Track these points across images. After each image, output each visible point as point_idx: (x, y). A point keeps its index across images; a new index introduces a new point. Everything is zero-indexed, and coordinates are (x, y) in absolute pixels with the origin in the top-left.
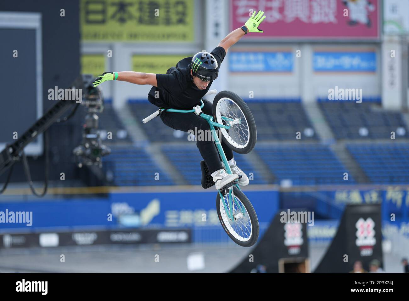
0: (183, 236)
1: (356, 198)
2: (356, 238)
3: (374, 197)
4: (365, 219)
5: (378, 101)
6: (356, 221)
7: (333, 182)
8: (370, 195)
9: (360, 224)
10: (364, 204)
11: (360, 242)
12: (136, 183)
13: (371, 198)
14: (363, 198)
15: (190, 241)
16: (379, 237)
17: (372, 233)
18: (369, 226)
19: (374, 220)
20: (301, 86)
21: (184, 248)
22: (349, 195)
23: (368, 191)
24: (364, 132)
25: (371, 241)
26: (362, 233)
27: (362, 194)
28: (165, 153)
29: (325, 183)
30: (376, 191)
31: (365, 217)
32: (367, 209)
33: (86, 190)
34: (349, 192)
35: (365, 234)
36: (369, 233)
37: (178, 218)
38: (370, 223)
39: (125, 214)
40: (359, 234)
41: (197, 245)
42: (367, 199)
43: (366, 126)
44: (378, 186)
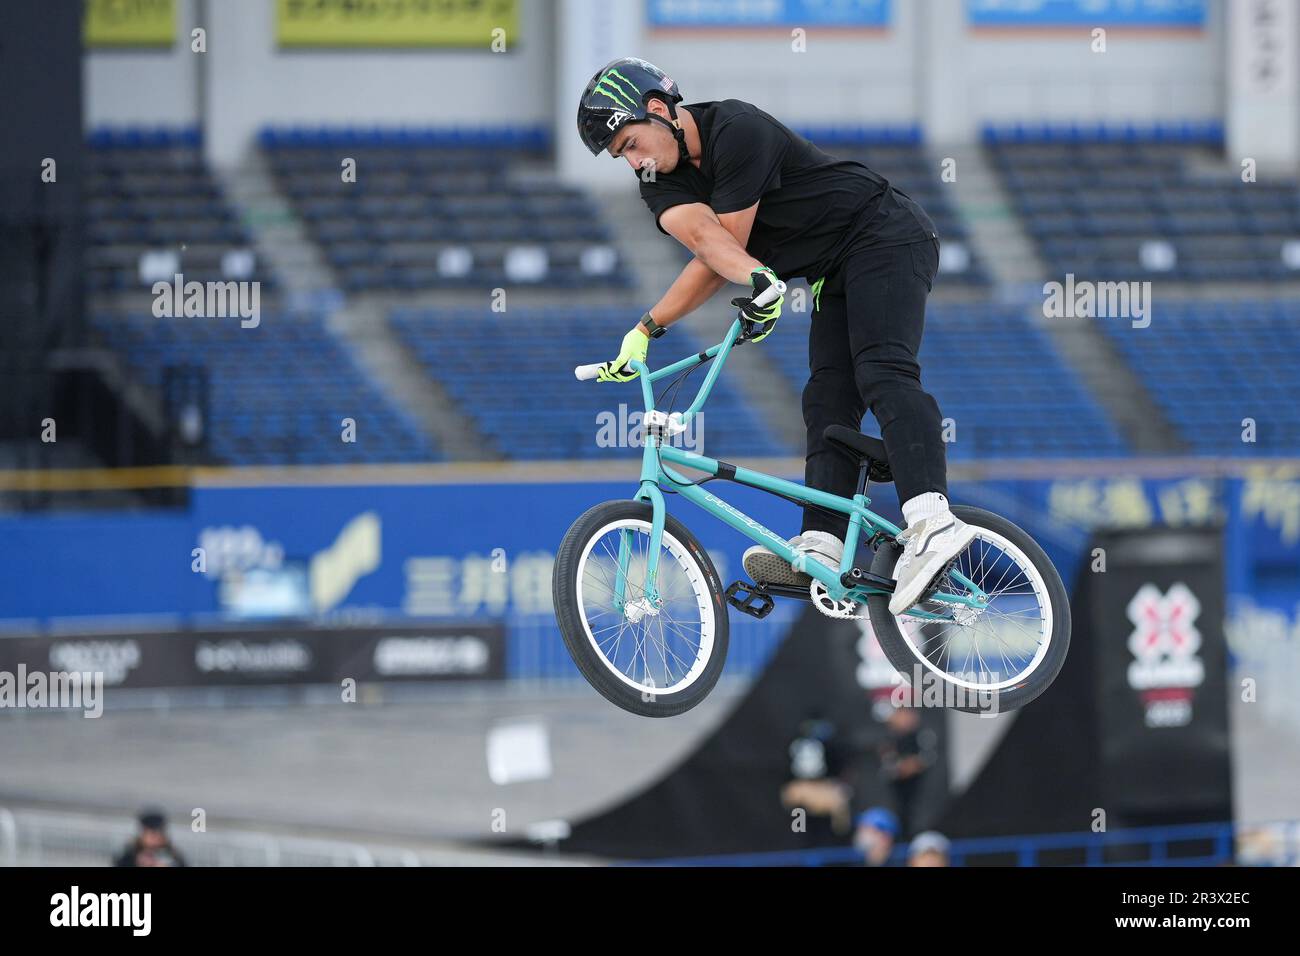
0: (471, 654)
1: (1127, 505)
2: (1130, 658)
3: (1197, 502)
4: (1164, 590)
5: (1214, 141)
6: (1130, 594)
7: (1041, 449)
8: (1182, 495)
9: (1145, 605)
10: (1158, 527)
11: (1142, 676)
12: (291, 451)
13: (1185, 506)
14: (1156, 508)
15: (497, 671)
16: (1217, 657)
17: (1191, 640)
18: (1177, 612)
19: (1196, 591)
20: (920, 81)
21: (476, 698)
22: (1102, 498)
23: (1175, 481)
24: (1158, 255)
25: (1187, 672)
26: (1152, 639)
27: (1152, 491)
28: (400, 332)
29: (1010, 450)
30: (1204, 481)
31: (1163, 577)
32: (1170, 549)
33: (100, 479)
34: (1102, 484)
35: (1165, 643)
36: (1178, 639)
37: (456, 584)
38: (1182, 602)
39: (247, 568)
40: (1138, 643)
41: (523, 688)
42: (1172, 511)
43: (1166, 233)
44: (1211, 464)
